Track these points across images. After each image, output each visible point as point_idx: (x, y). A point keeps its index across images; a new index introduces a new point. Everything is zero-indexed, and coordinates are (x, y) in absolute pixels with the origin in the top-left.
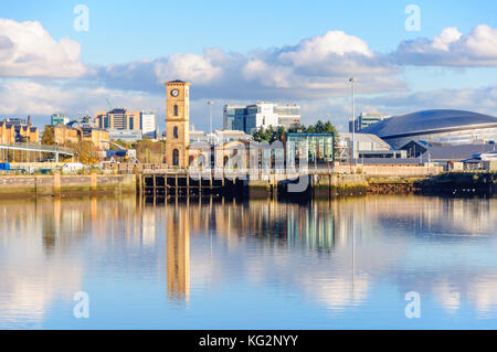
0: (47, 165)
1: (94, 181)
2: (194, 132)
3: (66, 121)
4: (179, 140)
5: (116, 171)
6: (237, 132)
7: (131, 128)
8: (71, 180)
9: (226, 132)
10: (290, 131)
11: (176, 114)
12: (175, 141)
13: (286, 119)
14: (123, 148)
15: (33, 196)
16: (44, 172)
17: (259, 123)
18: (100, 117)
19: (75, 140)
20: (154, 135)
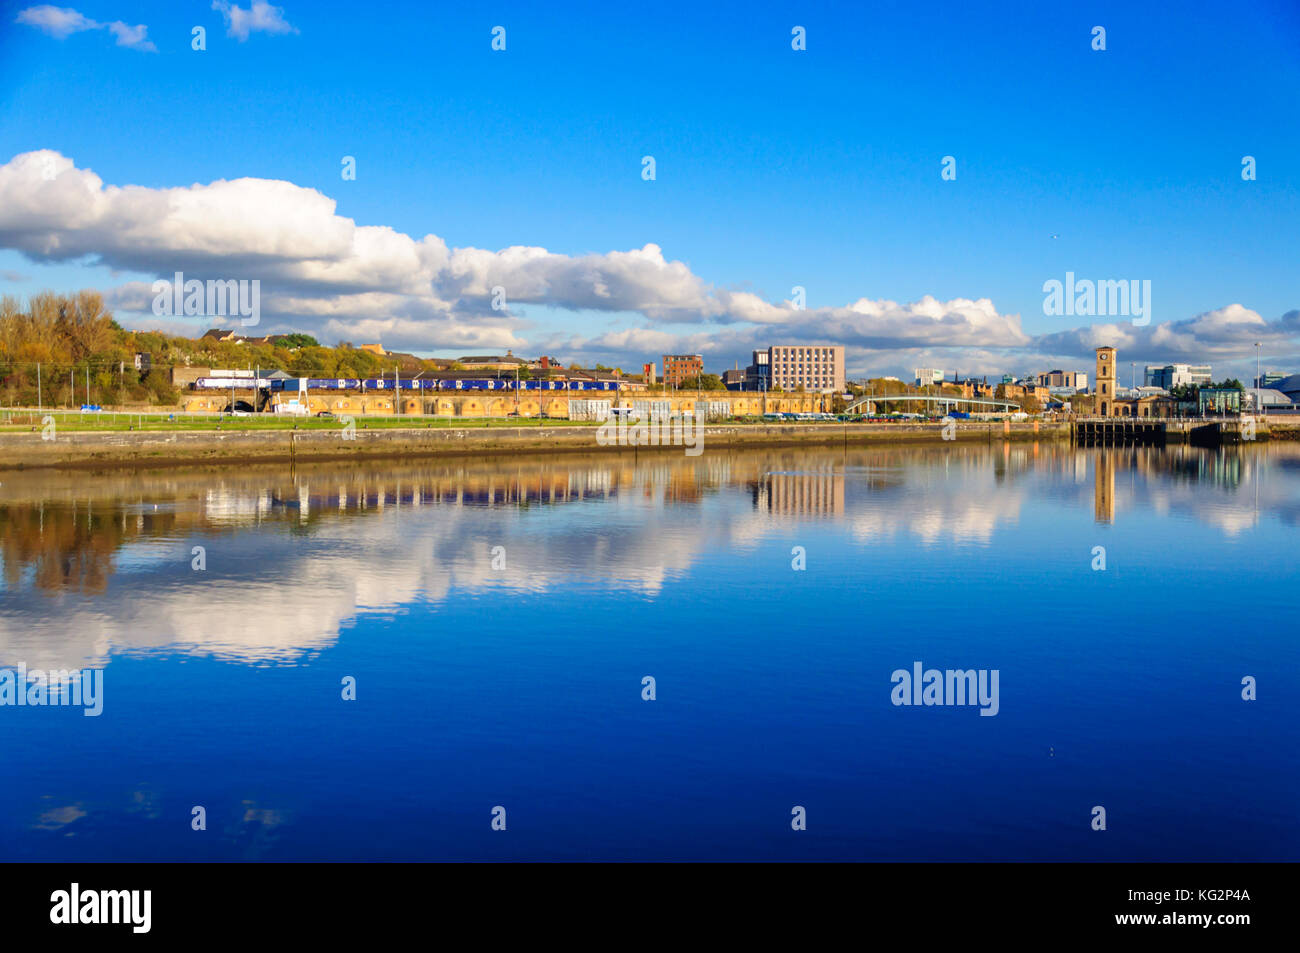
0: (998, 415)
1: (1036, 427)
2: (1119, 388)
3: (1015, 380)
4: (1107, 395)
5: (1054, 419)
6: (1157, 388)
7: (1067, 385)
8: (1018, 426)
9: (1147, 388)
10: (1202, 387)
11: (1104, 374)
12: (1103, 395)
13: (1199, 378)
14: (1060, 401)
15: (987, 439)
16: (996, 420)
17: (1175, 381)
18: (1042, 377)
19: (1021, 395)
20: (1086, 391)
